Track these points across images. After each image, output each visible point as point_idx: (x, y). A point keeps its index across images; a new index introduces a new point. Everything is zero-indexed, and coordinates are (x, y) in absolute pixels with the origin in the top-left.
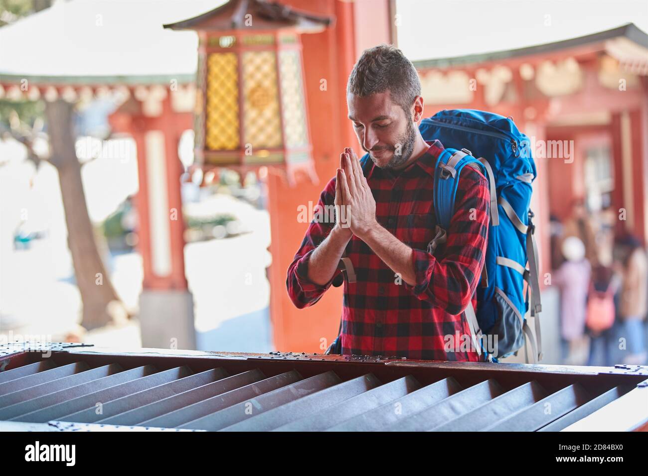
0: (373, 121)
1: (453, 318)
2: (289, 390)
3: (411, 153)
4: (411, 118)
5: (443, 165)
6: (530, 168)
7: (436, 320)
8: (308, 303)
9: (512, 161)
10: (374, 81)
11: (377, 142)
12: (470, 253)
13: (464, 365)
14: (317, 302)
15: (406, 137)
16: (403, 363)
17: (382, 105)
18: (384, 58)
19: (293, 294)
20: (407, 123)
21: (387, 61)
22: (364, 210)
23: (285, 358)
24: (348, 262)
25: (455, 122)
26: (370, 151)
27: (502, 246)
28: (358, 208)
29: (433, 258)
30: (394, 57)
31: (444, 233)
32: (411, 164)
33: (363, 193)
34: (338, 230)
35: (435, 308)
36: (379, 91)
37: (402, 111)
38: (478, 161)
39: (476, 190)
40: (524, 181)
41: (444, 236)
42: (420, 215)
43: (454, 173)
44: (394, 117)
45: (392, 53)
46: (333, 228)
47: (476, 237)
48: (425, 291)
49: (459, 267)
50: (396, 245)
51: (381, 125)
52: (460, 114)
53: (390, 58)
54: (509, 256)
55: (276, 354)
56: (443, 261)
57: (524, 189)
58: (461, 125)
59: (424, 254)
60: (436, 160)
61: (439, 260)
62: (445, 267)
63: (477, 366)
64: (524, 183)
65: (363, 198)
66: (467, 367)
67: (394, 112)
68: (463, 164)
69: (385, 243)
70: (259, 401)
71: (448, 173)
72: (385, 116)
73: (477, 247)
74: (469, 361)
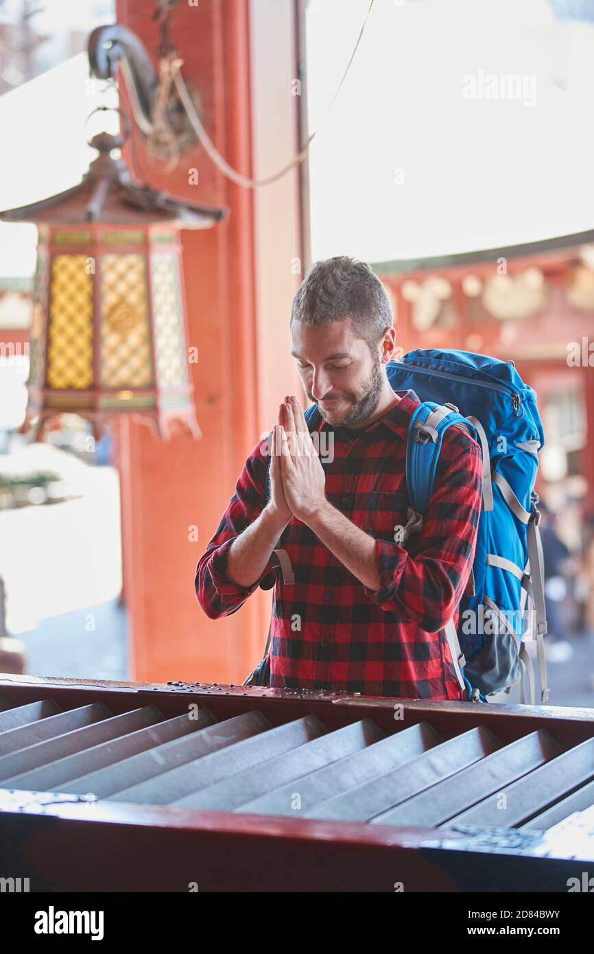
0: (327, 359)
1: (429, 637)
2: (201, 736)
3: (375, 407)
4: (378, 358)
5: (419, 425)
6: (536, 432)
7: (405, 639)
8: (223, 611)
9: (512, 423)
10: (331, 305)
11: (331, 388)
12: (456, 547)
13: (442, 705)
14: (237, 610)
15: (371, 384)
16: (356, 700)
17: (339, 339)
18: (344, 272)
19: (205, 598)
20: (373, 365)
21: (349, 278)
22: (310, 483)
23: (191, 691)
24: (283, 555)
25: (434, 366)
26: (319, 401)
27: (495, 540)
28: (302, 478)
29: (404, 553)
30: (358, 272)
31: (420, 519)
32: (375, 423)
33: (308, 460)
34: (273, 510)
35: (403, 622)
36: (336, 319)
37: (366, 347)
38: (466, 420)
39: (464, 460)
40: (528, 450)
41: (419, 523)
42: (387, 493)
43: (435, 436)
44: (355, 356)
45: (355, 267)
46: (264, 507)
47: (463, 526)
48: (392, 597)
49: (441, 567)
50: (354, 533)
51: (337, 366)
52: (441, 356)
53: (353, 273)
54: (504, 554)
55: (177, 685)
56: (418, 557)
57: (526, 461)
58: (443, 370)
59: (391, 546)
60: (410, 416)
61: (412, 556)
62: (421, 567)
63: (461, 707)
64: (528, 453)
65: (308, 466)
66: (447, 708)
67: (356, 349)
68: (447, 424)
69: (338, 530)
70: (162, 753)
71: (427, 436)
72: (343, 354)
73: (465, 540)
74: (448, 699)
